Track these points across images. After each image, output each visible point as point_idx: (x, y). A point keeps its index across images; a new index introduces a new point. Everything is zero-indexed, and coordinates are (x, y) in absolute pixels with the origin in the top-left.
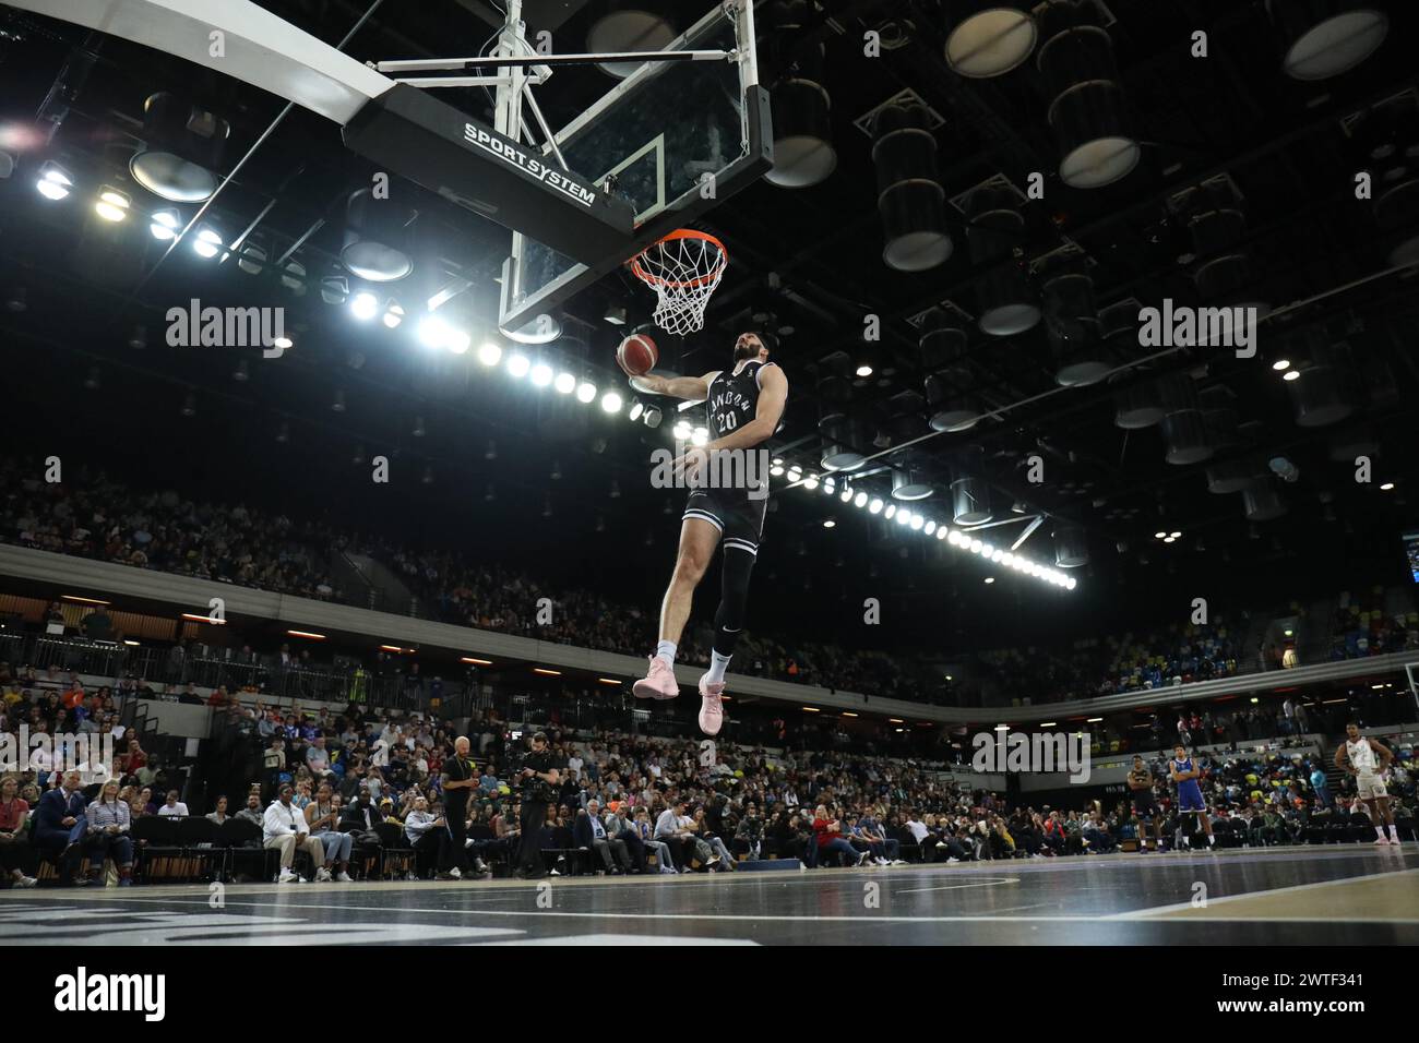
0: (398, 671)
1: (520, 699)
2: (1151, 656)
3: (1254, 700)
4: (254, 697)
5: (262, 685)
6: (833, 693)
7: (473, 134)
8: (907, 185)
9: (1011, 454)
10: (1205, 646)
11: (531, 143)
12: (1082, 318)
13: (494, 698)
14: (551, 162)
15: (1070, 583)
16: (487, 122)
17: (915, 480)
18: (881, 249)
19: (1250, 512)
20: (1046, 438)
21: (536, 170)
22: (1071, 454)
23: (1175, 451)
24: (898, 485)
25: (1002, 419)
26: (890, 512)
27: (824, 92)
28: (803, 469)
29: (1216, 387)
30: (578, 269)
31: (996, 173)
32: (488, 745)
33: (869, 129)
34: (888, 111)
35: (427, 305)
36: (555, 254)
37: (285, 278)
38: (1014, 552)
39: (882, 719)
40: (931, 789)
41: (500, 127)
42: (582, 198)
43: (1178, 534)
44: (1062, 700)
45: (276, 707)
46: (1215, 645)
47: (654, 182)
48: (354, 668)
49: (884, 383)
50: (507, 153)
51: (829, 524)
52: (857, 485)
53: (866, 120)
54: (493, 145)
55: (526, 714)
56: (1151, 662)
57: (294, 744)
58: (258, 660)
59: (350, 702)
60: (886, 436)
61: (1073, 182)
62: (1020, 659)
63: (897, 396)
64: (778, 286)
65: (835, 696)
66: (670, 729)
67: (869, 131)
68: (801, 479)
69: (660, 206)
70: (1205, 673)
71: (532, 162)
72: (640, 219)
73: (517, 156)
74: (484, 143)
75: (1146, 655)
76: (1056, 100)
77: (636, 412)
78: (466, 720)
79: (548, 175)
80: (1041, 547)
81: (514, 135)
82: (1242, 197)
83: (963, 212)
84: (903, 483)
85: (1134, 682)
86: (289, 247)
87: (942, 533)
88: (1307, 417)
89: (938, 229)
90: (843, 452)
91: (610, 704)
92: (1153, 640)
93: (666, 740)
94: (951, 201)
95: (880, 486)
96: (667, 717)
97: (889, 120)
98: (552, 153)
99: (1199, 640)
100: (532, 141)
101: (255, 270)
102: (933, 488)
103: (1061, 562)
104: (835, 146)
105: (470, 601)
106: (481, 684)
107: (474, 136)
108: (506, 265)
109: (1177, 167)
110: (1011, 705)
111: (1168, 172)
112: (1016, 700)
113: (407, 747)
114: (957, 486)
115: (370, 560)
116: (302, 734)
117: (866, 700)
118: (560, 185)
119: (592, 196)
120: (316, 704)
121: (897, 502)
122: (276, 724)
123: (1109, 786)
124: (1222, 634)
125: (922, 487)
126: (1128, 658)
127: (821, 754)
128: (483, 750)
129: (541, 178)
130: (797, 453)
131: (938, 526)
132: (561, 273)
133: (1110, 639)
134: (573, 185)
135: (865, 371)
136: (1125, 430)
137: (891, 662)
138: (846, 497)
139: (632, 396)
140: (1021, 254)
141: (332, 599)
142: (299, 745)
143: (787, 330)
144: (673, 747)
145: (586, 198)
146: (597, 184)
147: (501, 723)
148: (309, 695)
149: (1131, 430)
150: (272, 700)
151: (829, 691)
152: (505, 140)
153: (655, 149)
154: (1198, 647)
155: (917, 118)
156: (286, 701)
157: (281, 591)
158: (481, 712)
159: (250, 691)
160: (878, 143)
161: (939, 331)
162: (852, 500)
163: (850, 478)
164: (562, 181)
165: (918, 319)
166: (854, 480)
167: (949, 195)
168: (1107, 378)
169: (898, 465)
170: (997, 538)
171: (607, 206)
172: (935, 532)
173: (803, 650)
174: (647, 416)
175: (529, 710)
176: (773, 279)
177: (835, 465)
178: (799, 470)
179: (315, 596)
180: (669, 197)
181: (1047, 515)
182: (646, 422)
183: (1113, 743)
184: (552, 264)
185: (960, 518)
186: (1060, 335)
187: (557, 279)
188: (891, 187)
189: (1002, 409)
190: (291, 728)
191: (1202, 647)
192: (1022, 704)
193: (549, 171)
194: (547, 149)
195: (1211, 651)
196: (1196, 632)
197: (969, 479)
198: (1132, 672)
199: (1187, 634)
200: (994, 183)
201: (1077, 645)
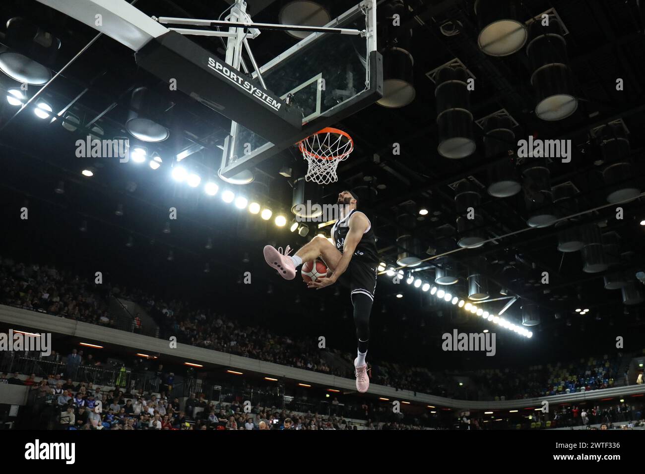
0: (147, 369)
1: (218, 387)
2: (570, 375)
3: (622, 401)
5: (62, 375)
6: (397, 390)
7: (213, 64)
8: (453, 111)
9: (501, 262)
10: (598, 371)
11: (246, 72)
12: (543, 191)
13: (203, 386)
14: (256, 83)
15: (528, 334)
16: (221, 58)
17: (448, 274)
18: (437, 144)
19: (625, 300)
20: (520, 255)
21: (248, 87)
22: (533, 264)
23: (588, 265)
24: (439, 276)
25: (497, 243)
26: (434, 291)
27: (411, 56)
28: (387, 264)
29: (610, 233)
30: (268, 145)
31: (502, 109)
32: (198, 413)
33: (434, 78)
34: (445, 70)
35: (176, 158)
36: (255, 136)
37: (91, 135)
38: (500, 316)
39: (423, 406)
41: (228, 61)
42: (274, 106)
43: (587, 310)
44: (522, 398)
46: (603, 371)
47: (315, 100)
48: (120, 366)
49: (434, 219)
50: (232, 77)
51: (399, 296)
52: (415, 275)
53: (433, 74)
54: (224, 71)
55: (221, 397)
56: (570, 379)
57: (81, 410)
58: (60, 360)
59: (116, 386)
60: (434, 249)
61: (543, 117)
62: (500, 374)
63: (440, 227)
64: (379, 162)
65: (398, 392)
66: (304, 407)
67: (435, 80)
68: (385, 270)
69: (318, 113)
70: (598, 386)
71: (246, 83)
72: (305, 120)
73: (238, 79)
74: (219, 70)
75: (567, 375)
76: (537, 71)
77: (294, 227)
78: (186, 399)
79: (255, 91)
80: (515, 314)
81: (236, 66)
82: (628, 132)
83: (482, 128)
84: (441, 275)
85: (560, 389)
86: (94, 118)
87: (461, 304)
89: (467, 136)
90: (410, 256)
91: (270, 392)
92: (571, 367)
93: (301, 414)
94: (476, 122)
95: (428, 277)
96: (303, 401)
97: (445, 74)
98: (257, 78)
99: (595, 368)
100: (246, 71)
101: (73, 129)
102: (457, 278)
103: (525, 323)
104: (415, 87)
105: (192, 330)
106: (196, 378)
107: (214, 65)
108: (227, 140)
109: (597, 113)
110: (494, 400)
111: (591, 116)
112: (497, 398)
113: (149, 414)
114: (471, 279)
115: (133, 303)
116: (86, 405)
117: (415, 395)
118: (261, 97)
119: (279, 105)
121: (438, 286)
122: (69, 398)
124: (607, 365)
125: (452, 278)
126: (557, 376)
127: (389, 424)
128: (195, 416)
129: (251, 92)
130: (384, 255)
131: (460, 300)
132: (259, 147)
133: (549, 366)
134: (269, 97)
135: (424, 212)
136: (562, 252)
137: (430, 374)
138: (410, 281)
139: (292, 218)
140: (512, 153)
141: (109, 325)
142: (84, 410)
143: (382, 187)
144: (305, 418)
145: (276, 106)
146: (282, 98)
148: (90, 381)
149: (566, 253)
151: (395, 389)
152: (231, 69)
153: (316, 81)
154: (595, 371)
157: (78, 319)
158: (194, 395)
160: (439, 86)
161: (466, 192)
162: (413, 283)
163: (413, 271)
164: (262, 95)
165: (454, 185)
166: (415, 272)
167: (476, 118)
168: (554, 225)
169: (439, 265)
170: (491, 308)
171: (287, 111)
172: (458, 303)
173: (381, 366)
174: (300, 230)
175: (223, 394)
176: (376, 158)
177: (404, 263)
178: (384, 265)
179: (98, 323)
180: (323, 109)
181: (519, 296)
182: (299, 233)
183: (548, 422)
184: (254, 141)
185: (472, 296)
186: (530, 199)
187: (256, 150)
188: (445, 111)
189: (499, 238)
190: (80, 400)
191: (597, 372)
192: (500, 399)
193: (255, 88)
194: (254, 75)
195: (601, 373)
196: (594, 363)
197: (477, 275)
198: (559, 384)
199: (589, 364)
200: (499, 114)
201: (531, 369)
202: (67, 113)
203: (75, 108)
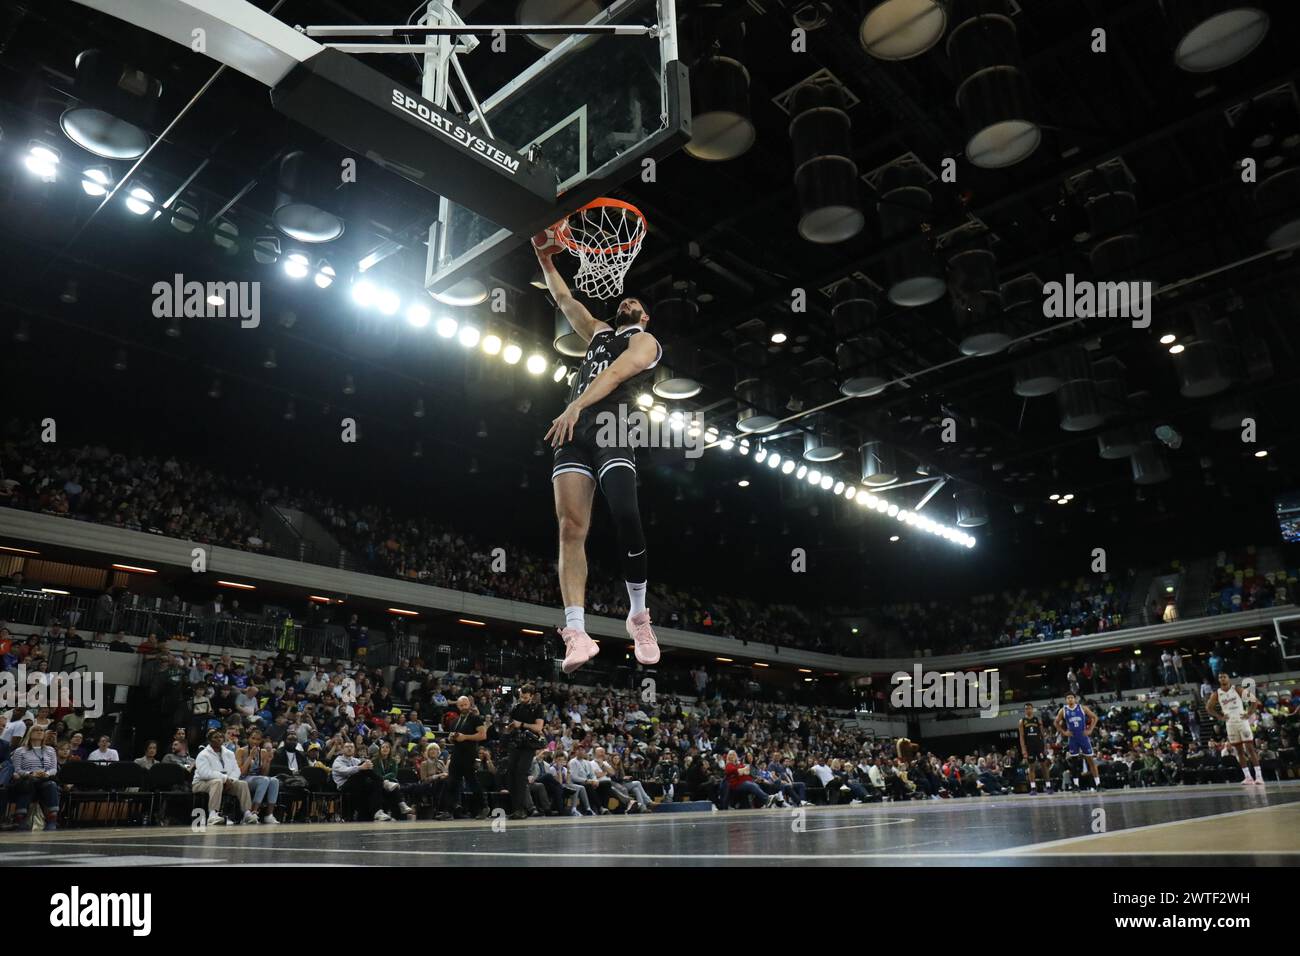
0: (327, 620)
1: (445, 648)
2: (1043, 611)
3: (1138, 652)
4: (183, 645)
5: (192, 634)
6: (745, 644)
7: (400, 100)
8: (821, 161)
9: (916, 419)
10: (1093, 601)
11: (460, 110)
12: (985, 292)
13: (420, 647)
14: (478, 130)
15: (970, 542)
16: (414, 87)
17: (824, 442)
18: (797, 220)
19: (1137, 476)
20: (949, 404)
21: (462, 136)
22: (973, 420)
24: (809, 447)
25: (908, 386)
26: (802, 472)
27: (745, 69)
28: (719, 430)
29: (1108, 359)
30: (502, 234)
31: (906, 152)
32: (414, 692)
33: (787, 106)
34: (805, 91)
35: (358, 267)
36: (480, 220)
37: (217, 237)
38: (917, 512)
39: (792, 669)
40: (837, 735)
41: (427, 94)
42: (507, 166)
43: (1070, 497)
44: (961, 651)
45: (205, 655)
46: (1103, 600)
47: (577, 151)
48: (283, 617)
49: (797, 350)
51: (744, 484)
52: (769, 446)
53: (783, 99)
54: (420, 112)
55: (451, 663)
56: (1043, 616)
57: (223, 691)
58: (188, 609)
59: (278, 651)
60: (799, 400)
61: (980, 162)
62: (922, 613)
63: (809, 363)
64: (698, 255)
65: (747, 647)
66: (589, 678)
67: (788, 108)
68: (717, 440)
69: (582, 175)
70: (1091, 627)
71: (458, 129)
72: (562, 187)
73: (443, 123)
74: (411, 109)
75: (1039, 610)
76: (965, 83)
77: (560, 373)
78: (393, 669)
79: (474, 142)
80: (944, 507)
81: (441, 102)
82: (1134, 181)
83: (874, 187)
84: (814, 444)
85: (1028, 635)
86: (221, 208)
87: (851, 493)
88: (1191, 389)
89: (849, 203)
90: (758, 415)
91: (532, 654)
92: (1046, 595)
93: (586, 689)
94: (863, 177)
95: (792, 448)
97: (806, 98)
98: (478, 122)
99: (1088, 596)
100: (458, 109)
101: (187, 228)
102: (843, 450)
103: (963, 522)
104: (755, 122)
105: (398, 554)
106: (408, 633)
107: (402, 102)
108: (433, 228)
109: (1074, 151)
110: (913, 657)
111: (1066, 155)
112: (917, 652)
113: (334, 694)
114: (865, 449)
115: (301, 513)
116: (232, 682)
117: (777, 651)
118: (485, 152)
119: (516, 164)
120: (246, 653)
121: (810, 464)
122: (205, 672)
123: (1002, 732)
124: (1109, 591)
125: (832, 450)
126: (1022, 612)
127: (733, 702)
128: (409, 697)
129: (467, 145)
130: (714, 415)
131: (847, 487)
132: (486, 237)
133: (1006, 595)
134: (498, 152)
135: (779, 338)
136: (1022, 398)
137: (800, 615)
138: (760, 457)
139: (556, 358)
140: (929, 229)
141: (261, 551)
142: (228, 692)
143: (706, 297)
144: (593, 695)
145: (511, 165)
146: (522, 152)
147: (427, 671)
148: (238, 643)
149: (1029, 398)
150: (203, 648)
151: (742, 642)
152: (432, 107)
153: (577, 120)
154: (1087, 602)
155: (832, 97)
156: (216, 650)
157: (212, 543)
158: (407, 661)
159: (179, 640)
160: (795, 120)
161: (851, 301)
162: (766, 460)
163: (764, 440)
164: (487, 148)
165: (832, 288)
166: (768, 442)
167: (862, 171)
168: (1007, 349)
169: (809, 428)
170: (902, 498)
171: (530, 173)
172: (844, 493)
173: (717, 603)
174: (570, 377)
175: (453, 658)
176: (694, 249)
177: (750, 427)
178: (716, 432)
179: (245, 547)
180: (591, 167)
181: (949, 477)
183: (1007, 692)
184: (477, 228)
185: (867, 479)
186: (963, 307)
187: (482, 243)
188: (808, 162)
189: (909, 376)
190: (221, 675)
191: (1091, 602)
192: (923, 655)
193: (475, 138)
194: (473, 118)
195: (1099, 606)
196: (1086, 588)
197: (876, 442)
198: (1026, 626)
199: (1077, 590)
200: (903, 162)
201: (975, 600)
202: (177, 203)
203: (189, 193)
